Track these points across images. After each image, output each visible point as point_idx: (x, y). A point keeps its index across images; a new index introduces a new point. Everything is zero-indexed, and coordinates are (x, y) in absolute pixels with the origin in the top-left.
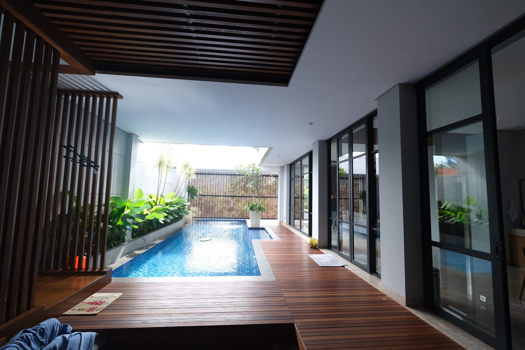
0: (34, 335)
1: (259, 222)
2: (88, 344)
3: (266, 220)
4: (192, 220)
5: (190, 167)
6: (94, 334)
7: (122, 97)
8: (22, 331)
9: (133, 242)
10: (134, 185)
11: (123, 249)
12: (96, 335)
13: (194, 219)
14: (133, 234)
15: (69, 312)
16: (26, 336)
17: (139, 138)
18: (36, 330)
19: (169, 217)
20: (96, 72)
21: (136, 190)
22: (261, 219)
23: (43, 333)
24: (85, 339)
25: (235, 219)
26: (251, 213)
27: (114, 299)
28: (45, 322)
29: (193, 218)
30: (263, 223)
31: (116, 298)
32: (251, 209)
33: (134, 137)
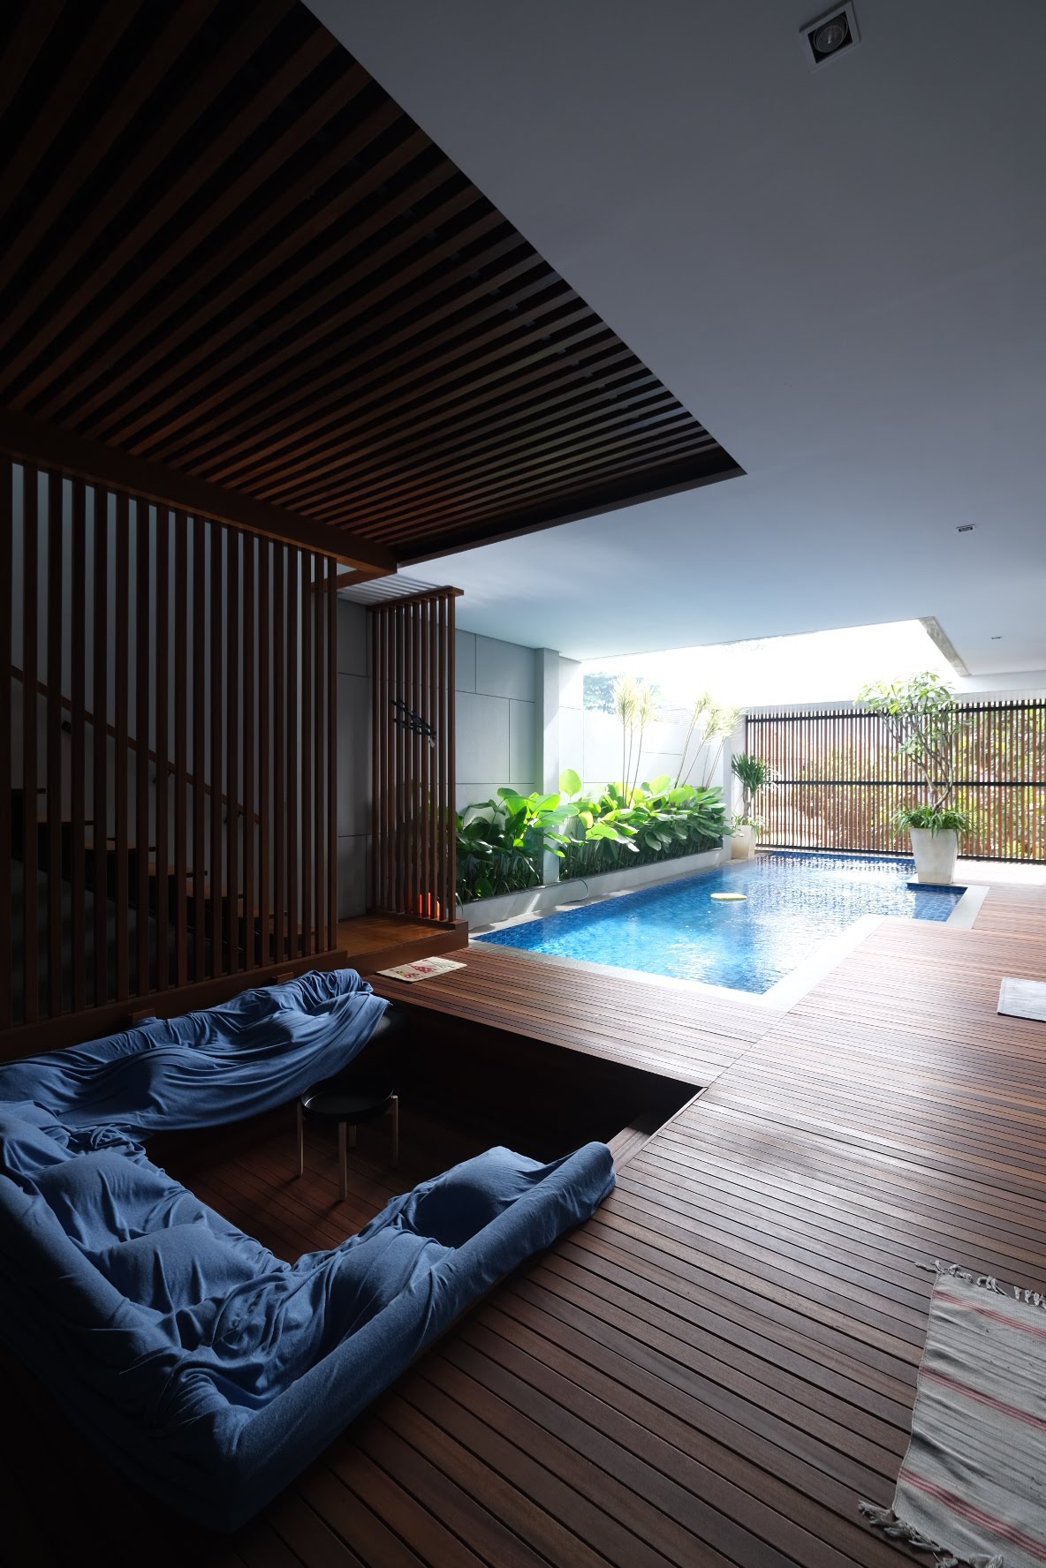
0: (323, 980)
1: (950, 866)
2: (374, 1012)
3: (975, 861)
4: (757, 852)
5: (712, 706)
6: (385, 1002)
7: (461, 592)
8: (312, 972)
9: (561, 887)
10: (558, 764)
11: (536, 897)
12: (388, 1005)
13: (760, 848)
14: (561, 871)
15: (386, 972)
16: (313, 978)
17: (560, 654)
18: (326, 975)
19: (659, 838)
20: (398, 565)
21: (563, 772)
22: (959, 857)
23: (333, 982)
24: (371, 1003)
25: (894, 857)
26: (915, 835)
27: (449, 969)
28: (341, 971)
29: (758, 845)
30: (963, 872)
31: (452, 969)
32: (916, 822)
33: (546, 656)
